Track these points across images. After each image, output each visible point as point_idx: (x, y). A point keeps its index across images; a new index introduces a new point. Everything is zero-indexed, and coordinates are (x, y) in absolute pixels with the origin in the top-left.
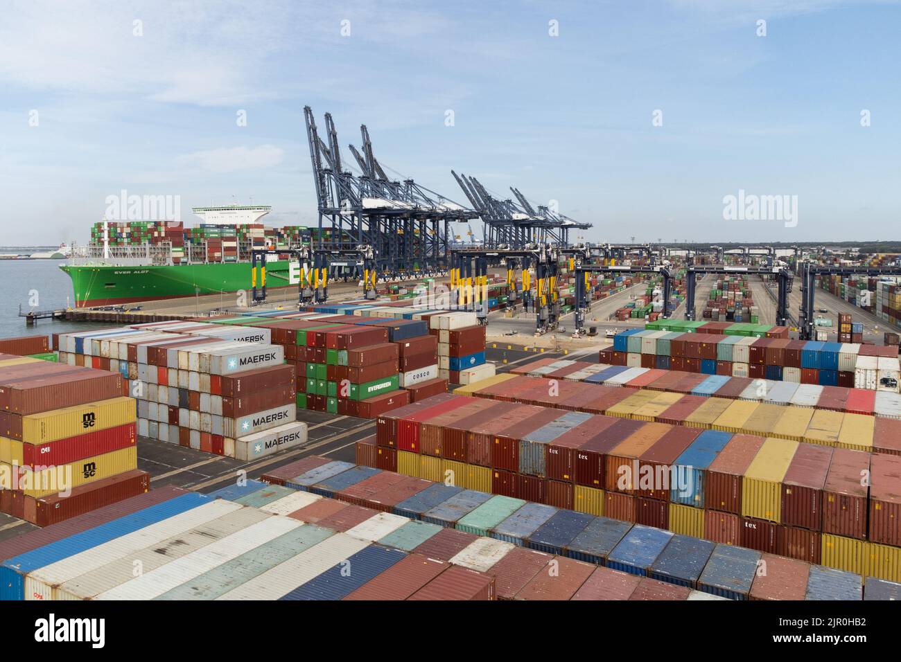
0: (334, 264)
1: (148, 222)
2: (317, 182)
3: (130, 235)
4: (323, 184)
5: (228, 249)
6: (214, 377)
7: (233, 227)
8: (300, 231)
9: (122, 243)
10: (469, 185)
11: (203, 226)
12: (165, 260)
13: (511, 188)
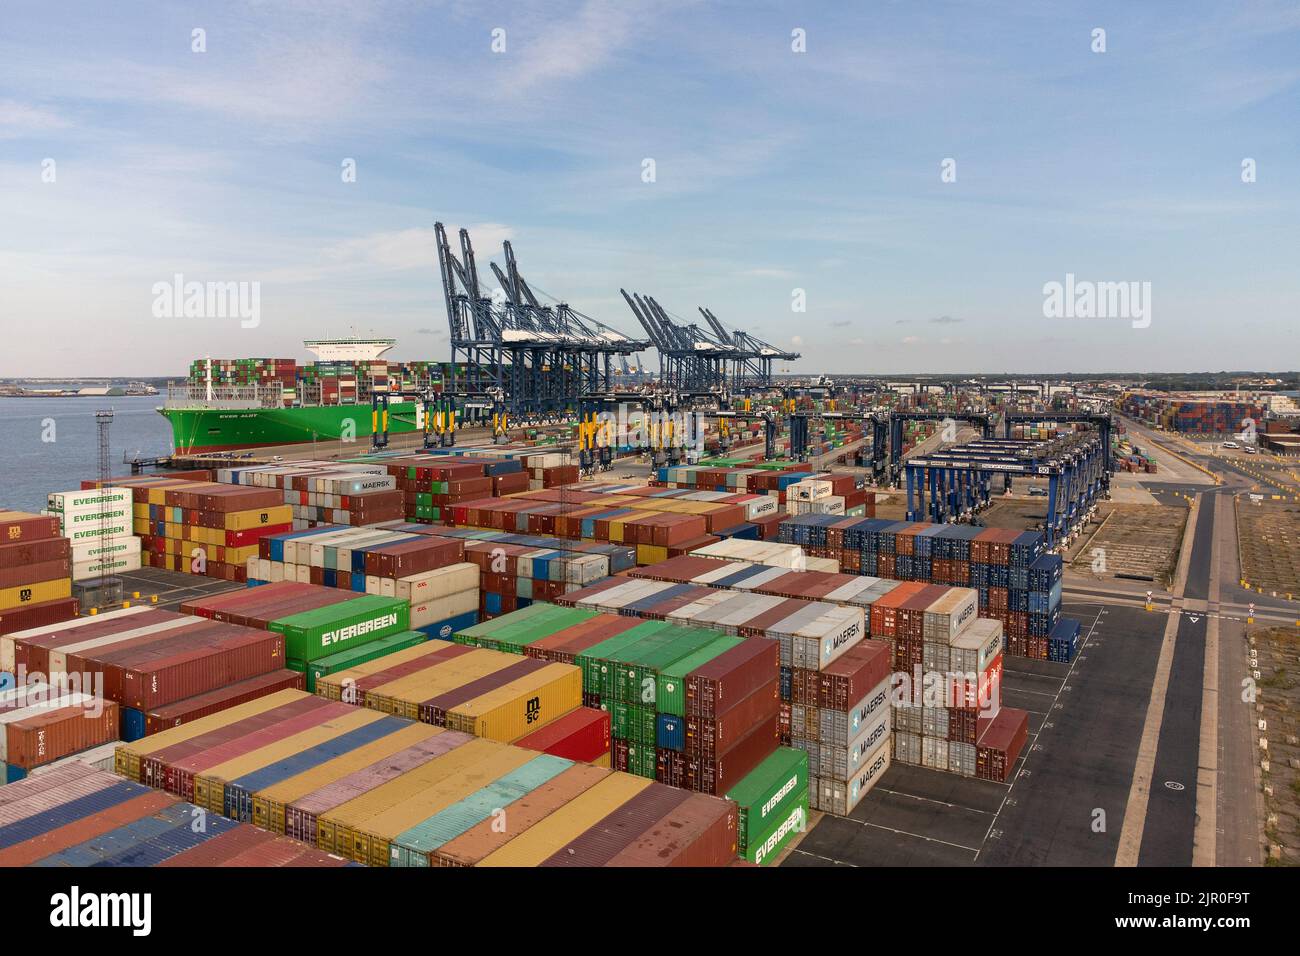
0: (469, 406)
1: (256, 360)
2: (449, 311)
3: (235, 375)
4: (456, 313)
5: (346, 389)
6: (344, 497)
7: (350, 363)
8: (429, 367)
9: (226, 383)
10: (643, 306)
11: (317, 364)
12: (275, 402)
13: (700, 309)
